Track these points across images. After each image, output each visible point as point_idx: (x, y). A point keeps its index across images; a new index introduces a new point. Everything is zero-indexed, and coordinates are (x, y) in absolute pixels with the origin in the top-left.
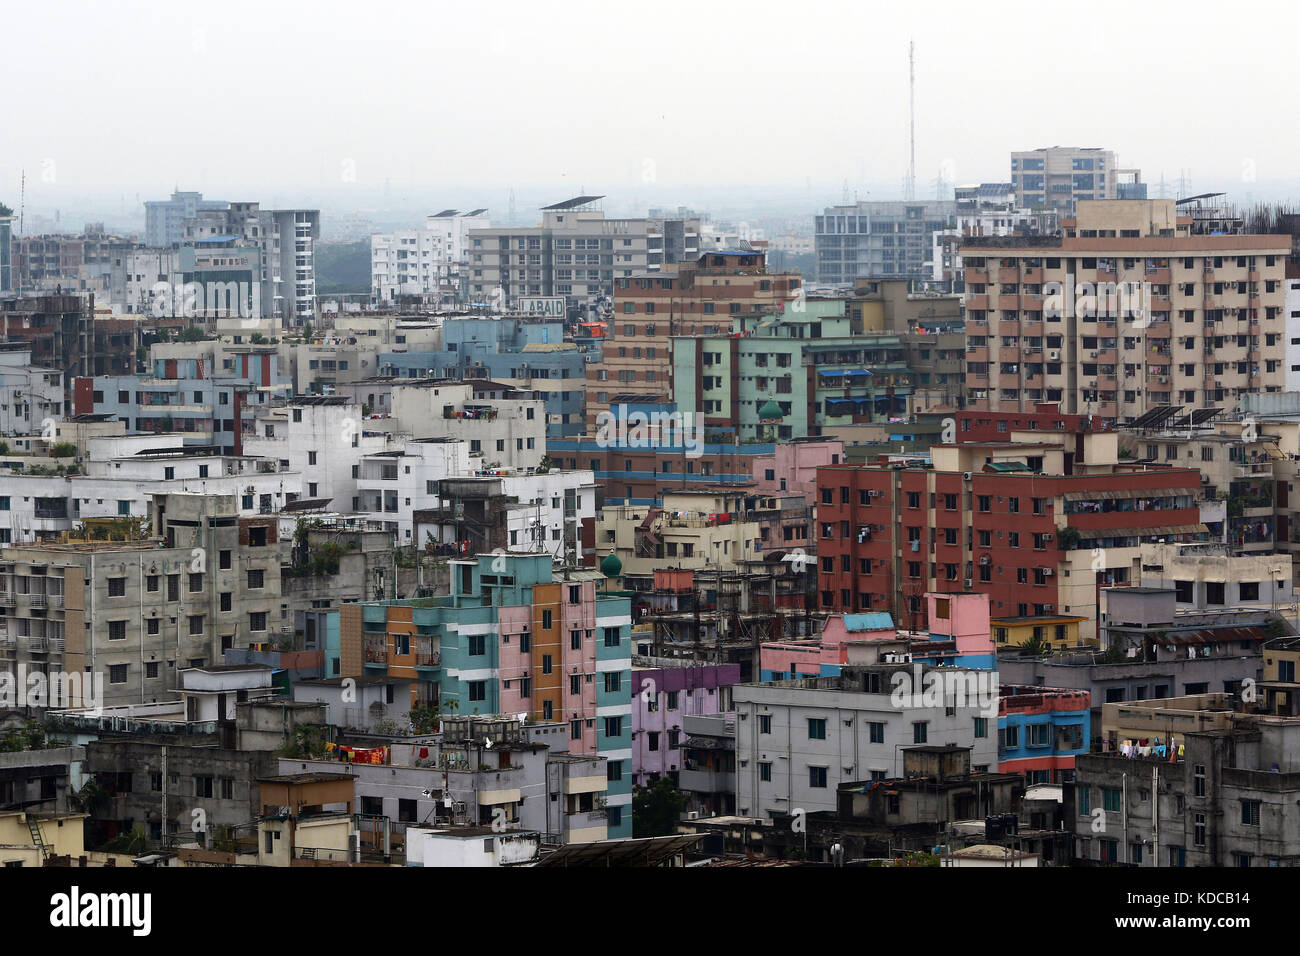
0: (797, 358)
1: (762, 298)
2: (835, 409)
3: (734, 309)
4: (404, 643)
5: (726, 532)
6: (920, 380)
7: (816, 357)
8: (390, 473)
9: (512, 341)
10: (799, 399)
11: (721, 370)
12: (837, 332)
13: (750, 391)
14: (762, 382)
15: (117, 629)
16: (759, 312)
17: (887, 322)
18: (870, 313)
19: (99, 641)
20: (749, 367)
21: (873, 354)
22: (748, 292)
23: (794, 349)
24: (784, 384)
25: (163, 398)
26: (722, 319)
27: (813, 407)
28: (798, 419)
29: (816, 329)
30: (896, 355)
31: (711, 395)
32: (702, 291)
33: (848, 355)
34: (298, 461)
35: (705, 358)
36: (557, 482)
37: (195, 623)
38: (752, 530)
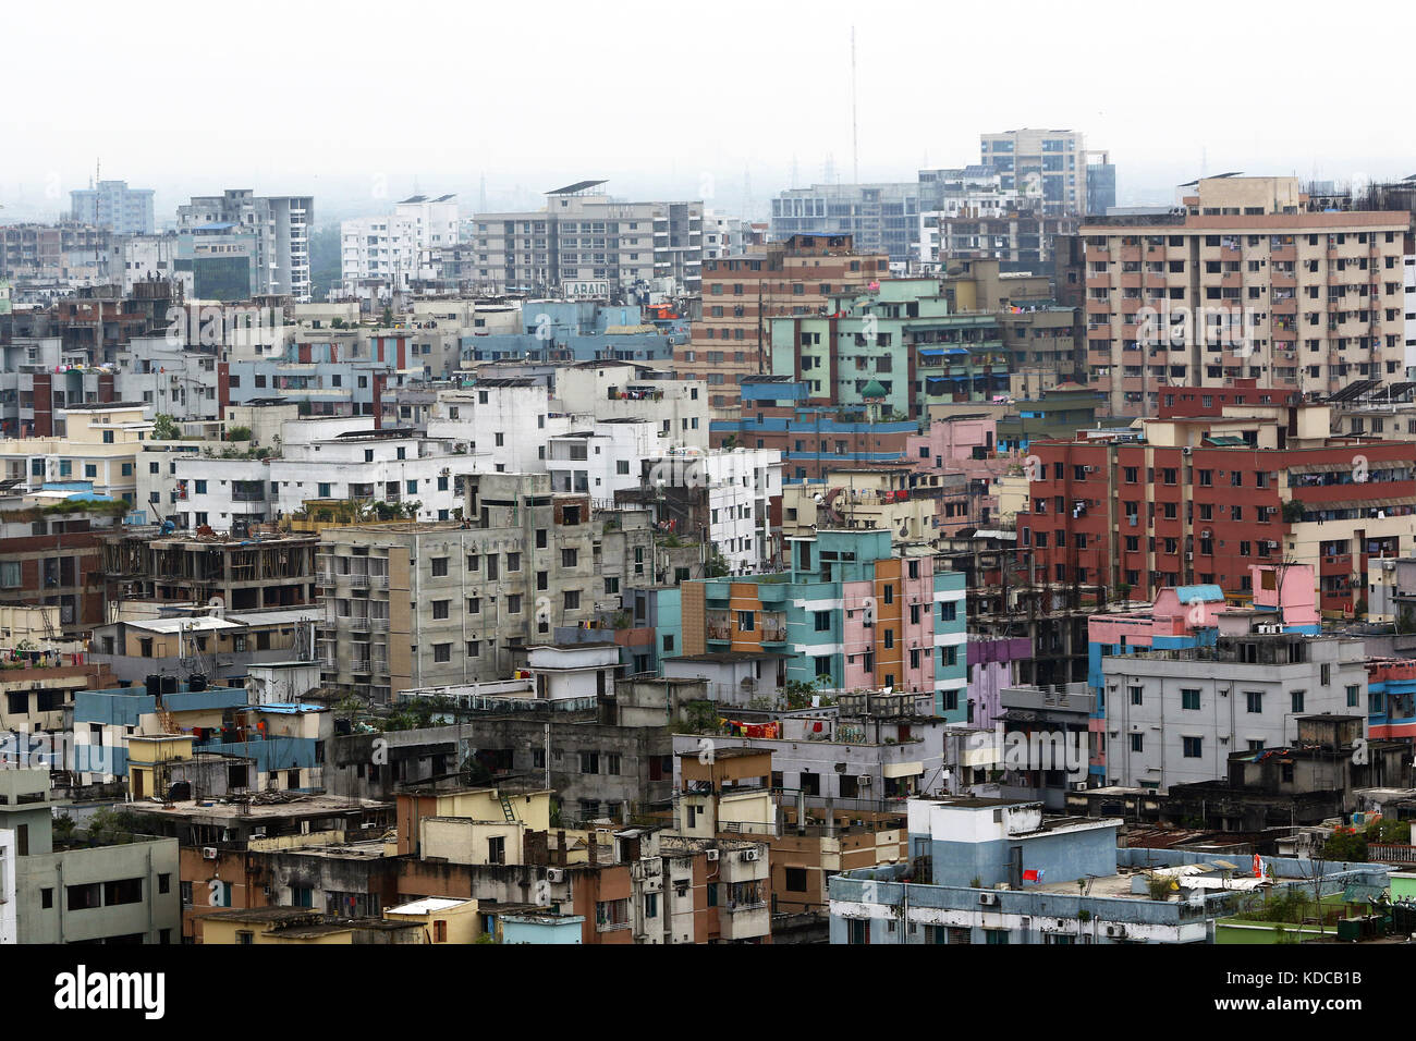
0: (897, 338)
1: (853, 278)
2: (935, 388)
3: (825, 289)
4: (748, 619)
5: (906, 509)
6: (1016, 359)
7: (916, 336)
8: (579, 453)
9: (592, 324)
10: (899, 377)
11: (821, 350)
12: (934, 311)
13: (849, 371)
14: (861, 362)
15: (440, 609)
16: (851, 293)
17: (980, 301)
18: (962, 291)
19: (424, 620)
20: (848, 347)
21: (970, 333)
22: (838, 272)
23: (894, 328)
24: (885, 364)
25: (301, 382)
26: (813, 300)
27: (914, 386)
28: (899, 399)
29: (913, 309)
30: (992, 334)
31: (811, 374)
32: (791, 273)
33: (946, 334)
34: (486, 442)
35: (803, 339)
36: (745, 461)
37: (514, 602)
38: (929, 507)
